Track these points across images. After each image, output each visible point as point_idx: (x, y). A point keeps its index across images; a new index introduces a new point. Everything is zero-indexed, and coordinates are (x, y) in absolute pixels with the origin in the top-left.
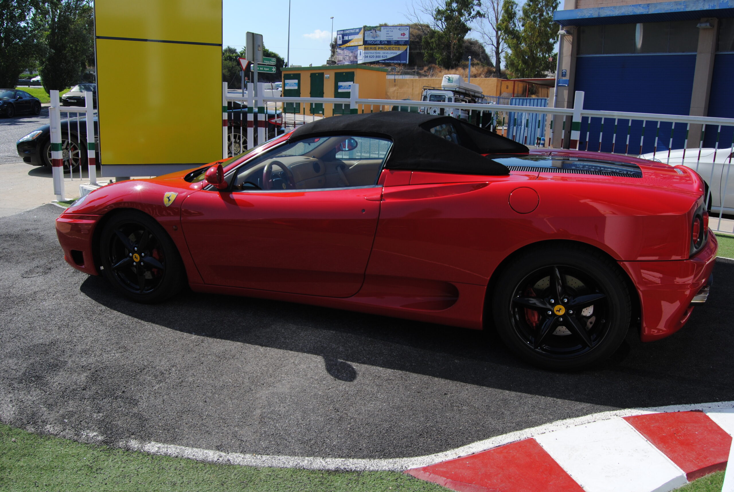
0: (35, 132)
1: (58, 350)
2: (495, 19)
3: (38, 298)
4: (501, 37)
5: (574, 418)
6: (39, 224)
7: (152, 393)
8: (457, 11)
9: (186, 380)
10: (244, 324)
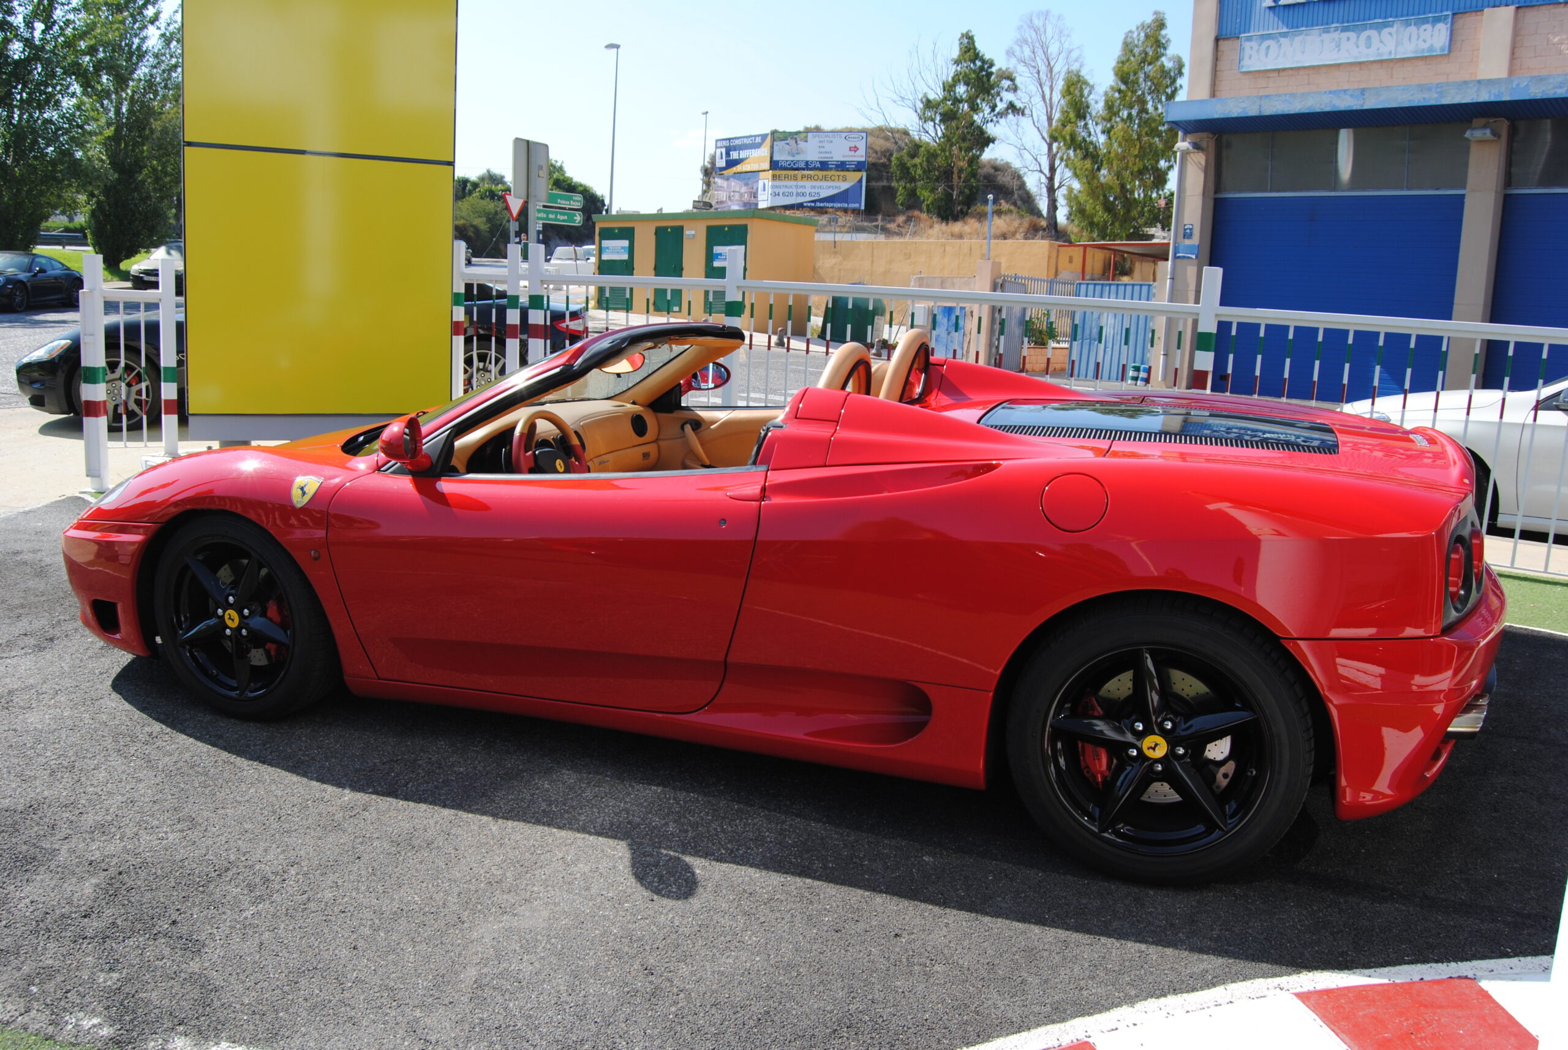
0: (56, 343)
1: (42, 822)
2: (1045, 118)
3: (14, 705)
4: (1059, 155)
5: (1185, 995)
6: (45, 539)
7: (238, 926)
8: (966, 101)
9: (319, 896)
10: (461, 770)
